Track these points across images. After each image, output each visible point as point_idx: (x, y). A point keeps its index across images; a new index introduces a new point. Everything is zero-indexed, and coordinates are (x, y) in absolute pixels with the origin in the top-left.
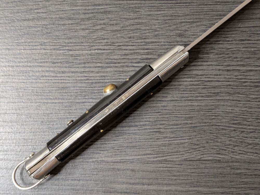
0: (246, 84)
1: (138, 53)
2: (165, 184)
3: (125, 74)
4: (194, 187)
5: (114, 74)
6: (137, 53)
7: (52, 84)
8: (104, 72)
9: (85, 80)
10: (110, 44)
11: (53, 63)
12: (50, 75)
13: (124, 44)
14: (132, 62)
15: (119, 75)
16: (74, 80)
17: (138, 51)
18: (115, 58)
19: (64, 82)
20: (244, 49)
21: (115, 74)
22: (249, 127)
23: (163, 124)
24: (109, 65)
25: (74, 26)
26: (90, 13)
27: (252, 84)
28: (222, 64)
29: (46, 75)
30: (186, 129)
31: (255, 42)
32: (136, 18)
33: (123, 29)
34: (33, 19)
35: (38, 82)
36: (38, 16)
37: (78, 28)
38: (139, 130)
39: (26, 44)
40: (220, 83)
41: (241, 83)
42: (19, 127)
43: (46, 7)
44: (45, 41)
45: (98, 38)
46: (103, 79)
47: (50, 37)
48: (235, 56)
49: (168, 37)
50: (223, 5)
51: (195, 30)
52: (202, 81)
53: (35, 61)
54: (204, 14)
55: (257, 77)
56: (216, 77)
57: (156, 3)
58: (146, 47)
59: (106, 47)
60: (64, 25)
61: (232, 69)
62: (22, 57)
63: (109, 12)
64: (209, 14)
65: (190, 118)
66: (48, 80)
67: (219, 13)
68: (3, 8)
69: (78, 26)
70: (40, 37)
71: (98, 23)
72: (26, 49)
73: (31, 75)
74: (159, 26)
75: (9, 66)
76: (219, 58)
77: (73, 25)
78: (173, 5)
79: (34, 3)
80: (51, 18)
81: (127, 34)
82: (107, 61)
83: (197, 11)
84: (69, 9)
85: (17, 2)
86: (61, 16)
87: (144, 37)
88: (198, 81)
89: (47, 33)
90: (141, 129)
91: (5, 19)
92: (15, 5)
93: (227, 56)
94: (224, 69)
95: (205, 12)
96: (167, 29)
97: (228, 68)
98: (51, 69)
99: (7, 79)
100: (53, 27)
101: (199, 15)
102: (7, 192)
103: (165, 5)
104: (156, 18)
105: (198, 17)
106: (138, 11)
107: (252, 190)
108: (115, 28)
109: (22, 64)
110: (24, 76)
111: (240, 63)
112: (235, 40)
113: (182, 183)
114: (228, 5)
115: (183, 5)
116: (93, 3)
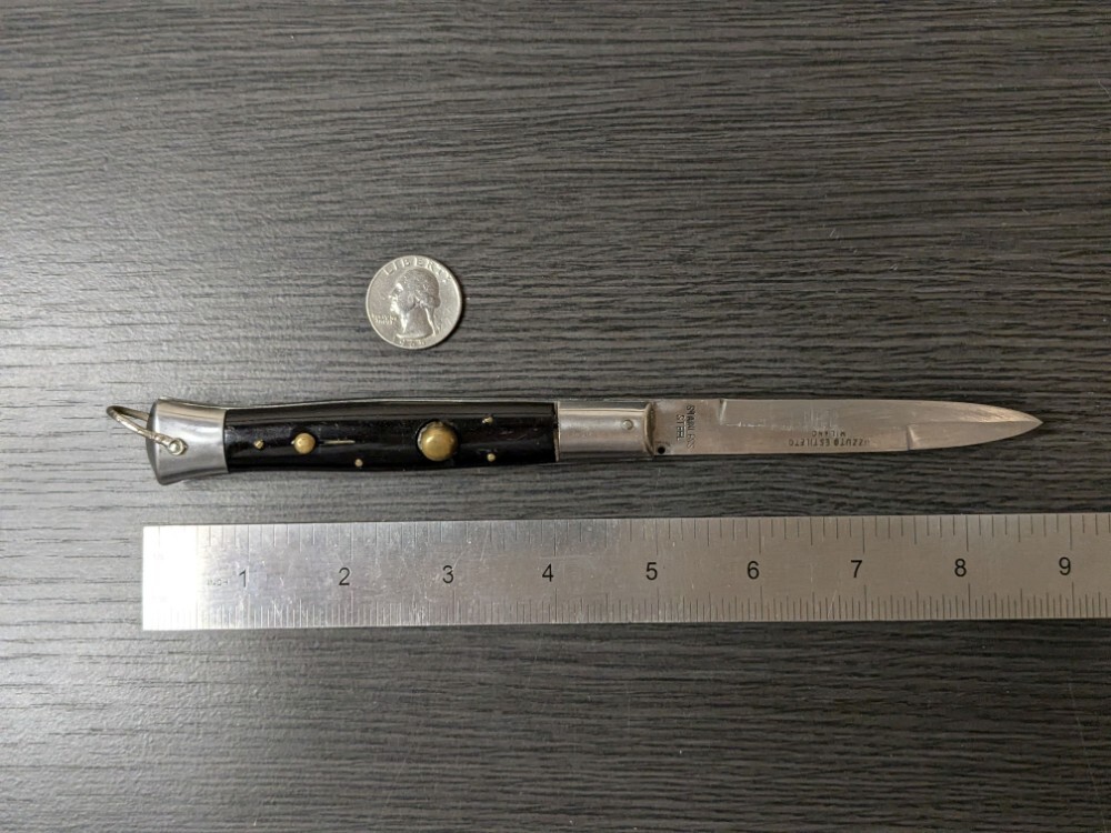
0: (850, 383)
1: (575, 304)
2: (643, 638)
3: (541, 358)
4: (718, 645)
5: (512, 359)
6: (571, 305)
7: (356, 383)
8: (487, 354)
9: (439, 373)
10: (502, 281)
11: (358, 331)
12: (350, 360)
13: (538, 282)
14: (560, 328)
15: (526, 360)
16: (411, 373)
17: (574, 300)
18: (517, 318)
19: (385, 379)
20: (844, 295)
21: (516, 359)
22: (856, 493)
23: (639, 486)
24: (501, 335)
25: (412, 237)
26: (453, 203)
27: (864, 384)
28: (787, 333)
29: (341, 360)
30: (696, 498)
31: (871, 277)
32: (569, 217)
33: (535, 243)
34: (308, 219)
35: (320, 379)
36: (319, 211)
37: (421, 240)
38: (576, 500)
39: (291, 281)
40: (783, 380)
41: (835, 381)
42: (272, 492)
43: (341, 188)
44: (338, 275)
45: (473, 265)
46: (484, 372)
47: (352, 265)
48: (819, 311)
49: (651, 263)
50: (789, 183)
51: (719, 246)
52: (738, 375)
53: (312, 325)
54: (744, 207)
55: (876, 364)
56: (772, 365)
57: (619, 178)
58: (594, 289)
59: (492, 289)
60: (385, 233)
61: (812, 345)
62: (280, 315)
63: (501, 201)
64: (753, 206)
65: (706, 470)
66: (347, 372)
67: (779, 203)
68: (231, 191)
69: (420, 237)
70: (325, 264)
71: (472, 228)
72: (289, 295)
73: (301, 359)
74: (628, 237)
75: (246, 338)
76: (780, 316)
77: (409, 235)
78: (664, 182)
79: (311, 179)
80: (354, 216)
81: (546, 257)
82: (495, 324)
83: (724, 198)
84: (399, 192)
85: (266, 175)
86: (378, 210)
87: (590, 264)
88: (726, 376)
89: (343, 253)
90: (580, 497)
91: (235, 217)
92: (262, 184)
93: (800, 312)
94: (792, 345)
95: (746, 200)
96: (647, 244)
97: (804, 343)
98: (354, 346)
99: (242, 370)
100: (358, 239)
101: (729, 207)
102: (242, 658)
103: (644, 183)
104: (622, 216)
105: (727, 213)
106: (574, 199)
107: (863, 652)
108: (515, 241)
109: (281, 332)
110: (283, 362)
111: (832, 330)
112: (821, 272)
113: (687, 636)
114: (804, 182)
115: (688, 184)
116: (460, 179)
